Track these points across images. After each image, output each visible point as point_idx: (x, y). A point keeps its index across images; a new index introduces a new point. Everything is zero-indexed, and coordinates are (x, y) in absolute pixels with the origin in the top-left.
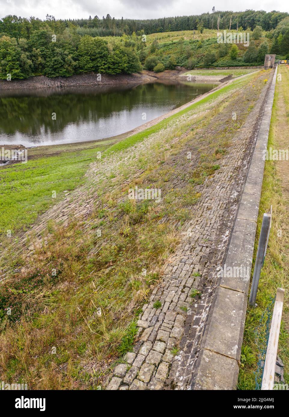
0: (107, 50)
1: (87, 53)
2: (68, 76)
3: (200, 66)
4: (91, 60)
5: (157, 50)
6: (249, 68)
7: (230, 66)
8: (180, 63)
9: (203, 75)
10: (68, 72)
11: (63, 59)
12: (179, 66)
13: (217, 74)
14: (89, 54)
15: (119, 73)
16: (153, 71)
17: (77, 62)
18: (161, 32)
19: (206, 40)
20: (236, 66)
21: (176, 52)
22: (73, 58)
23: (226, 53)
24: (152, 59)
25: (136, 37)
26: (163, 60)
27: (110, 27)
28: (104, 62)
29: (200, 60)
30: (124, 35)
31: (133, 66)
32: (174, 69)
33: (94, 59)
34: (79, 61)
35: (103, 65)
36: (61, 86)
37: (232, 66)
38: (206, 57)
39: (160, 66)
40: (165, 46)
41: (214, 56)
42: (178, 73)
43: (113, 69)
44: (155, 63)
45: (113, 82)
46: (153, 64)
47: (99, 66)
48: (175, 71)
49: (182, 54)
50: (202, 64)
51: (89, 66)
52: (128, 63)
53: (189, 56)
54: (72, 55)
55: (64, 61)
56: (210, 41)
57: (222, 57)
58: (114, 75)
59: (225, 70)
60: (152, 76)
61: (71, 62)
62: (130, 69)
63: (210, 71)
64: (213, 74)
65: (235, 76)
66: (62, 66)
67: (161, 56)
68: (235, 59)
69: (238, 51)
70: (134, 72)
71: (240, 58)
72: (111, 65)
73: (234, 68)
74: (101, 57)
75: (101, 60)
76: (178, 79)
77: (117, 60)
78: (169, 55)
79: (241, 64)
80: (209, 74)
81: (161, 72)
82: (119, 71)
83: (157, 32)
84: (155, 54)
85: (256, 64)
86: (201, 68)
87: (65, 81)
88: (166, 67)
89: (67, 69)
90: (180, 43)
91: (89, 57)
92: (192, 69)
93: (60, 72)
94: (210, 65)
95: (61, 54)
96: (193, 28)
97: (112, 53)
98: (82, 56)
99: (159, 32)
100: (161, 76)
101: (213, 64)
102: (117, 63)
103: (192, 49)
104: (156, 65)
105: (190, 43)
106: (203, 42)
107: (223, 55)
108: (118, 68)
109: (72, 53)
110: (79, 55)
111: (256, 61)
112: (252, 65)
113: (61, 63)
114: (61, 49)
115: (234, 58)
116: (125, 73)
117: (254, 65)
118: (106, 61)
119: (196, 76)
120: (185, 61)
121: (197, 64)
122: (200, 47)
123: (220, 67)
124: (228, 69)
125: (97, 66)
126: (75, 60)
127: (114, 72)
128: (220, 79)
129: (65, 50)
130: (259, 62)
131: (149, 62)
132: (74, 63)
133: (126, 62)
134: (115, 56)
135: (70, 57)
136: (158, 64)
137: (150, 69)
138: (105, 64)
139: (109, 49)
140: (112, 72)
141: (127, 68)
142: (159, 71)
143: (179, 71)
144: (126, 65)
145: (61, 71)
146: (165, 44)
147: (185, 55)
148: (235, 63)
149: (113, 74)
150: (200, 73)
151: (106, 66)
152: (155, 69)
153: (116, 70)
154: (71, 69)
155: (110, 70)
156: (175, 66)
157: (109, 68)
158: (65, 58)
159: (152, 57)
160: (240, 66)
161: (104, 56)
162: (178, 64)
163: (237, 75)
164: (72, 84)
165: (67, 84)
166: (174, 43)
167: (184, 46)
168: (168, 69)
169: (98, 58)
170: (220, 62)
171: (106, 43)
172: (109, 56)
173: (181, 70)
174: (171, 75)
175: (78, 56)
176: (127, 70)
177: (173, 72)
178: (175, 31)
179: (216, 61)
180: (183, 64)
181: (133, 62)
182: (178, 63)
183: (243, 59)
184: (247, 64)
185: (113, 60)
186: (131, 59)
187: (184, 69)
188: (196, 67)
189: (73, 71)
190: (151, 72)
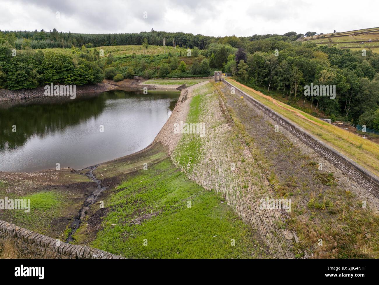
0: (73, 64)
1: (52, 67)
2: (33, 88)
3: (156, 76)
4: (56, 73)
5: (113, 62)
6: (197, 79)
7: (182, 77)
8: (137, 73)
9: (161, 84)
10: (33, 84)
11: (28, 73)
12: (136, 76)
13: (173, 84)
14: (55, 67)
15: (85, 84)
16: (112, 80)
17: (42, 74)
18: (108, 46)
19: (156, 56)
20: (187, 77)
21: (131, 64)
22: (38, 71)
23: (176, 67)
24: (111, 70)
25: (86, 50)
26: (120, 71)
27: (57, 40)
28: (70, 74)
29: (155, 71)
30: (73, 47)
31: (98, 77)
32: (133, 79)
33: (60, 72)
34: (44, 74)
35: (69, 77)
36: (25, 98)
37: (184, 77)
38: (161, 70)
39: (119, 76)
40: (119, 59)
41: (167, 69)
42: (137, 82)
43: (80, 80)
44: (114, 73)
45: (80, 92)
46: (112, 74)
47: (66, 78)
48: (134, 80)
49: (137, 66)
50: (158, 75)
51: (54, 78)
52: (94, 75)
53: (144, 68)
54: (37, 69)
55: (29, 74)
56: (159, 56)
57: (173, 70)
58: (80, 86)
59: (178, 80)
60: (112, 84)
61: (36, 75)
62: (96, 80)
63: (166, 81)
64: (170, 83)
65: (188, 85)
66: (26, 79)
67: (118, 68)
68: (185, 72)
69: (186, 66)
70: (99, 83)
71: (188, 71)
72: (78, 77)
73: (185, 78)
74: (66, 70)
75: (67, 73)
76: (139, 87)
77: (84, 73)
78: (126, 67)
79: (190, 76)
80: (166, 84)
81: (120, 81)
82: (85, 82)
83: (104, 46)
84: (112, 65)
85: (201, 75)
86: (158, 78)
87: (30, 92)
88: (125, 77)
89: (32, 81)
90: (133, 57)
91: (55, 71)
92: (149, 79)
93: (24, 85)
94: (165, 76)
95: (25, 68)
96: (136, 43)
97: (78, 67)
98: (47, 69)
99: (106, 45)
100: (121, 85)
101: (167, 75)
102: (83, 75)
103: (146, 62)
104: (115, 75)
105: (143, 57)
106: (154, 57)
107: (174, 68)
108: (85, 80)
109: (36, 67)
110: (44, 68)
111: (201, 73)
112: (198, 77)
113: (26, 76)
114: (24, 64)
115: (183, 71)
116: (91, 84)
117: (199, 77)
118: (73, 74)
119: (156, 85)
120: (141, 72)
121: (152, 75)
122: (152, 61)
123: (173, 77)
124: (180, 79)
125: (63, 78)
126: (40, 73)
127: (81, 83)
128: (177, 87)
129: (29, 64)
130: (203, 74)
131: (108, 73)
132: (39, 76)
133: (92, 74)
134: (81, 69)
135: (35, 71)
136: (118, 75)
137: (110, 78)
138: (71, 76)
139: (74, 64)
140: (80, 83)
141: (93, 80)
142: (119, 80)
143: (138, 80)
144: (92, 77)
145: (25, 83)
146: (119, 57)
147: (140, 67)
148: (185, 75)
149: (80, 84)
150: (158, 83)
151: (72, 78)
152: (115, 78)
153: (83, 81)
154: (36, 82)
155: (77, 81)
156: (133, 76)
157: (76, 80)
158: (29, 72)
159: (110, 68)
160: (190, 77)
161: (70, 69)
162: (136, 75)
163: (189, 84)
164: (37, 96)
165: (31, 95)
166: (128, 57)
167: (138, 60)
168: (126, 79)
169: (64, 71)
170: (173, 73)
171: (70, 58)
172: (76, 69)
173: (139, 80)
174: (131, 84)
175: (42, 70)
176: (93, 81)
177: (132, 81)
178: (121, 45)
179: (169, 73)
180: (140, 74)
181: (99, 74)
182: (135, 73)
183: (190, 71)
184: (195, 75)
185: (79, 73)
186: (96, 71)
187: (141, 78)
188: (153, 77)
189: (38, 84)
190: (110, 81)
